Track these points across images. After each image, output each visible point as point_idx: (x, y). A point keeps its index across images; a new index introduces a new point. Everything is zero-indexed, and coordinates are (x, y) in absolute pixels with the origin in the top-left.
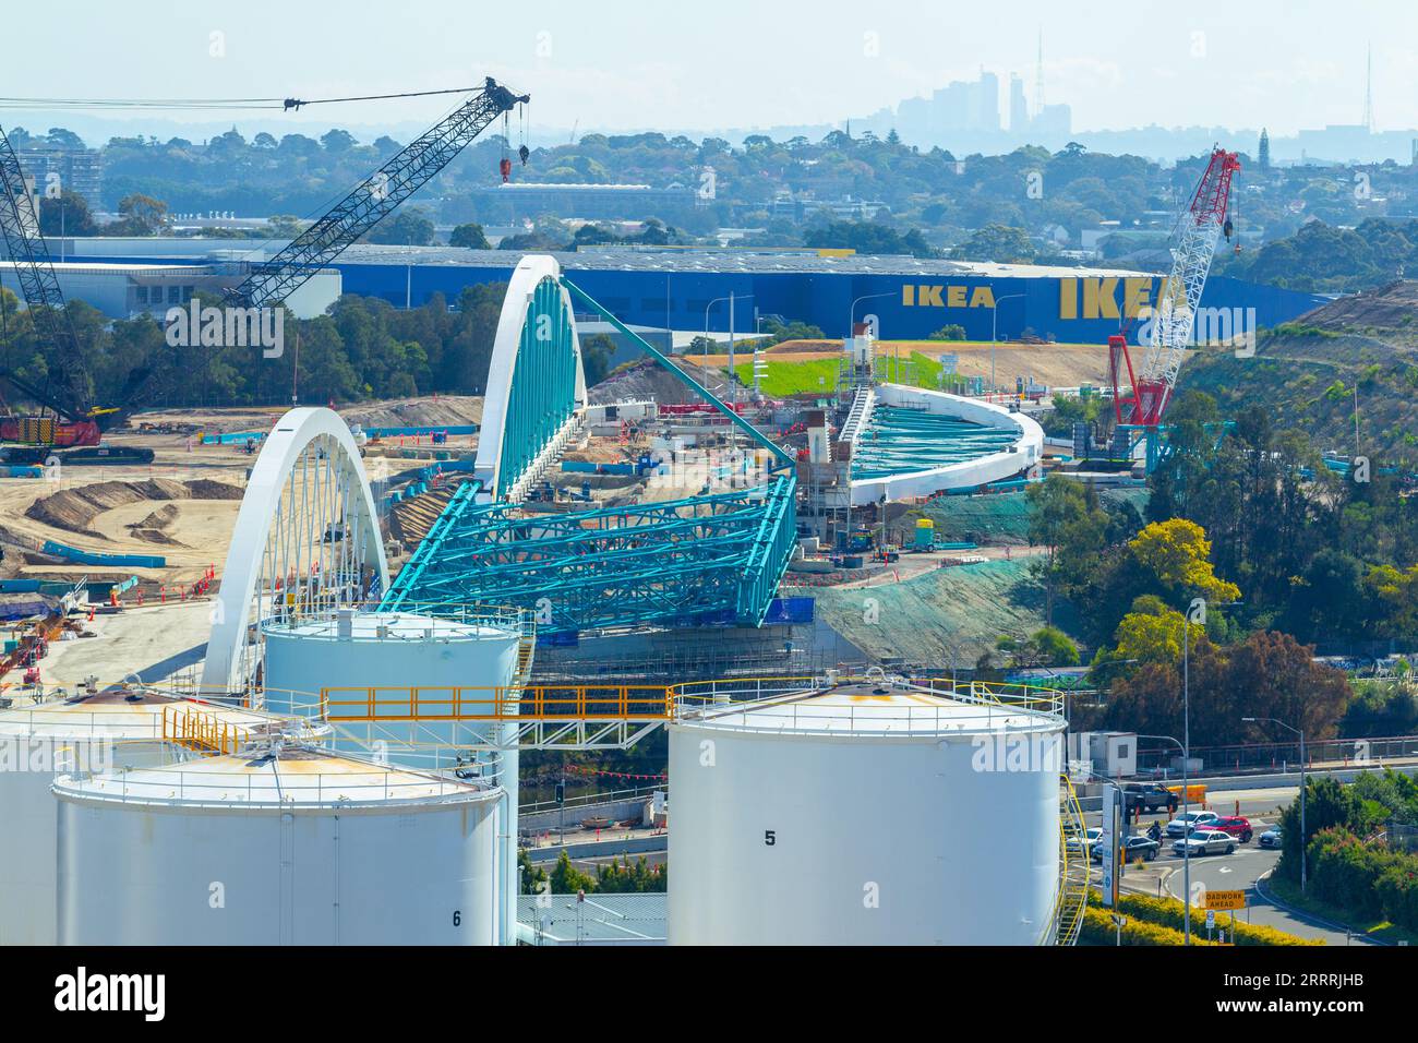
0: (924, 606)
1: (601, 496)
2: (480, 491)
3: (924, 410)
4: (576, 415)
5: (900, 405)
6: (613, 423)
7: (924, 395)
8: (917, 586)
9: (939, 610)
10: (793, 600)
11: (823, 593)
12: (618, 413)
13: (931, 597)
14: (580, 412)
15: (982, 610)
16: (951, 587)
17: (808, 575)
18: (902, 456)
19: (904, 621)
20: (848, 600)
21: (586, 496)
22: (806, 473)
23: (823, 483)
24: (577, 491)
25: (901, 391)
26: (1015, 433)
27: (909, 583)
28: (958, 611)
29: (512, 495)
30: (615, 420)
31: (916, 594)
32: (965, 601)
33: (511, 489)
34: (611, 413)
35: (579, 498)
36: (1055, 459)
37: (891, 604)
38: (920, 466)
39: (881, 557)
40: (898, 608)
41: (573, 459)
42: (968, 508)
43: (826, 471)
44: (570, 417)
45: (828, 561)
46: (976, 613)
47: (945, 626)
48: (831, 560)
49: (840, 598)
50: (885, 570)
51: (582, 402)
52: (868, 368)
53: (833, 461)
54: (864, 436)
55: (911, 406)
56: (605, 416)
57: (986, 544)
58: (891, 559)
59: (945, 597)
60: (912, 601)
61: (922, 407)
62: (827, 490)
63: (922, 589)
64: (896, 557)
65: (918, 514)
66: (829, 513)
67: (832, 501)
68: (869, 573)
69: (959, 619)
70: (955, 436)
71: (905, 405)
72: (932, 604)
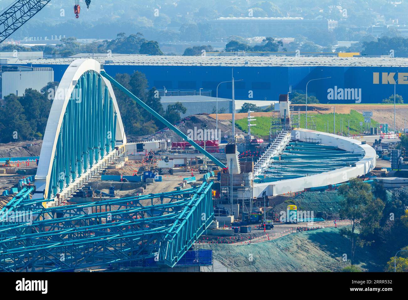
0: (282, 254)
1: (119, 194)
2: (33, 192)
3: (318, 143)
4: (117, 148)
5: (305, 140)
6: (141, 153)
7: (318, 135)
8: (279, 243)
9: (291, 257)
10: (201, 251)
11: (224, 247)
12: (144, 147)
13: (287, 249)
14: (120, 147)
15: (317, 256)
16: (299, 243)
17: (218, 237)
18: (293, 169)
19: (270, 262)
20: (238, 251)
21: (112, 194)
22: (226, 180)
23: (236, 185)
24: (107, 191)
25: (305, 133)
26: (360, 155)
27: (275, 241)
28: (302, 257)
29: (62, 194)
30: (142, 151)
31: (279, 247)
32: (307, 251)
33: (61, 191)
34: (140, 147)
35: (107, 195)
36: (382, 170)
37: (263, 253)
38: (301, 175)
39: (263, 226)
40: (267, 256)
41: (112, 173)
42: (319, 198)
43: (238, 179)
44: (113, 150)
45: (231, 229)
46: (313, 258)
47: (294, 265)
48: (233, 228)
49: (233, 250)
50: (263, 234)
51: (122, 141)
52: (288, 120)
53: (241, 173)
54: (275, 158)
55: (311, 141)
56: (136, 148)
57: (329, 218)
58: (269, 227)
59: (295, 248)
60: (276, 251)
61: (317, 141)
62: (239, 189)
63: (282, 244)
64: (272, 227)
65: (291, 202)
66: (240, 202)
67: (242, 196)
68: (255, 235)
69: (303, 261)
70: (328, 157)
71: (308, 141)
72: (288, 253)
